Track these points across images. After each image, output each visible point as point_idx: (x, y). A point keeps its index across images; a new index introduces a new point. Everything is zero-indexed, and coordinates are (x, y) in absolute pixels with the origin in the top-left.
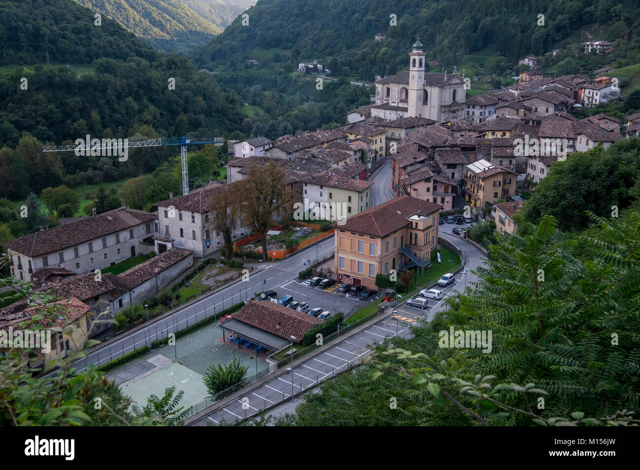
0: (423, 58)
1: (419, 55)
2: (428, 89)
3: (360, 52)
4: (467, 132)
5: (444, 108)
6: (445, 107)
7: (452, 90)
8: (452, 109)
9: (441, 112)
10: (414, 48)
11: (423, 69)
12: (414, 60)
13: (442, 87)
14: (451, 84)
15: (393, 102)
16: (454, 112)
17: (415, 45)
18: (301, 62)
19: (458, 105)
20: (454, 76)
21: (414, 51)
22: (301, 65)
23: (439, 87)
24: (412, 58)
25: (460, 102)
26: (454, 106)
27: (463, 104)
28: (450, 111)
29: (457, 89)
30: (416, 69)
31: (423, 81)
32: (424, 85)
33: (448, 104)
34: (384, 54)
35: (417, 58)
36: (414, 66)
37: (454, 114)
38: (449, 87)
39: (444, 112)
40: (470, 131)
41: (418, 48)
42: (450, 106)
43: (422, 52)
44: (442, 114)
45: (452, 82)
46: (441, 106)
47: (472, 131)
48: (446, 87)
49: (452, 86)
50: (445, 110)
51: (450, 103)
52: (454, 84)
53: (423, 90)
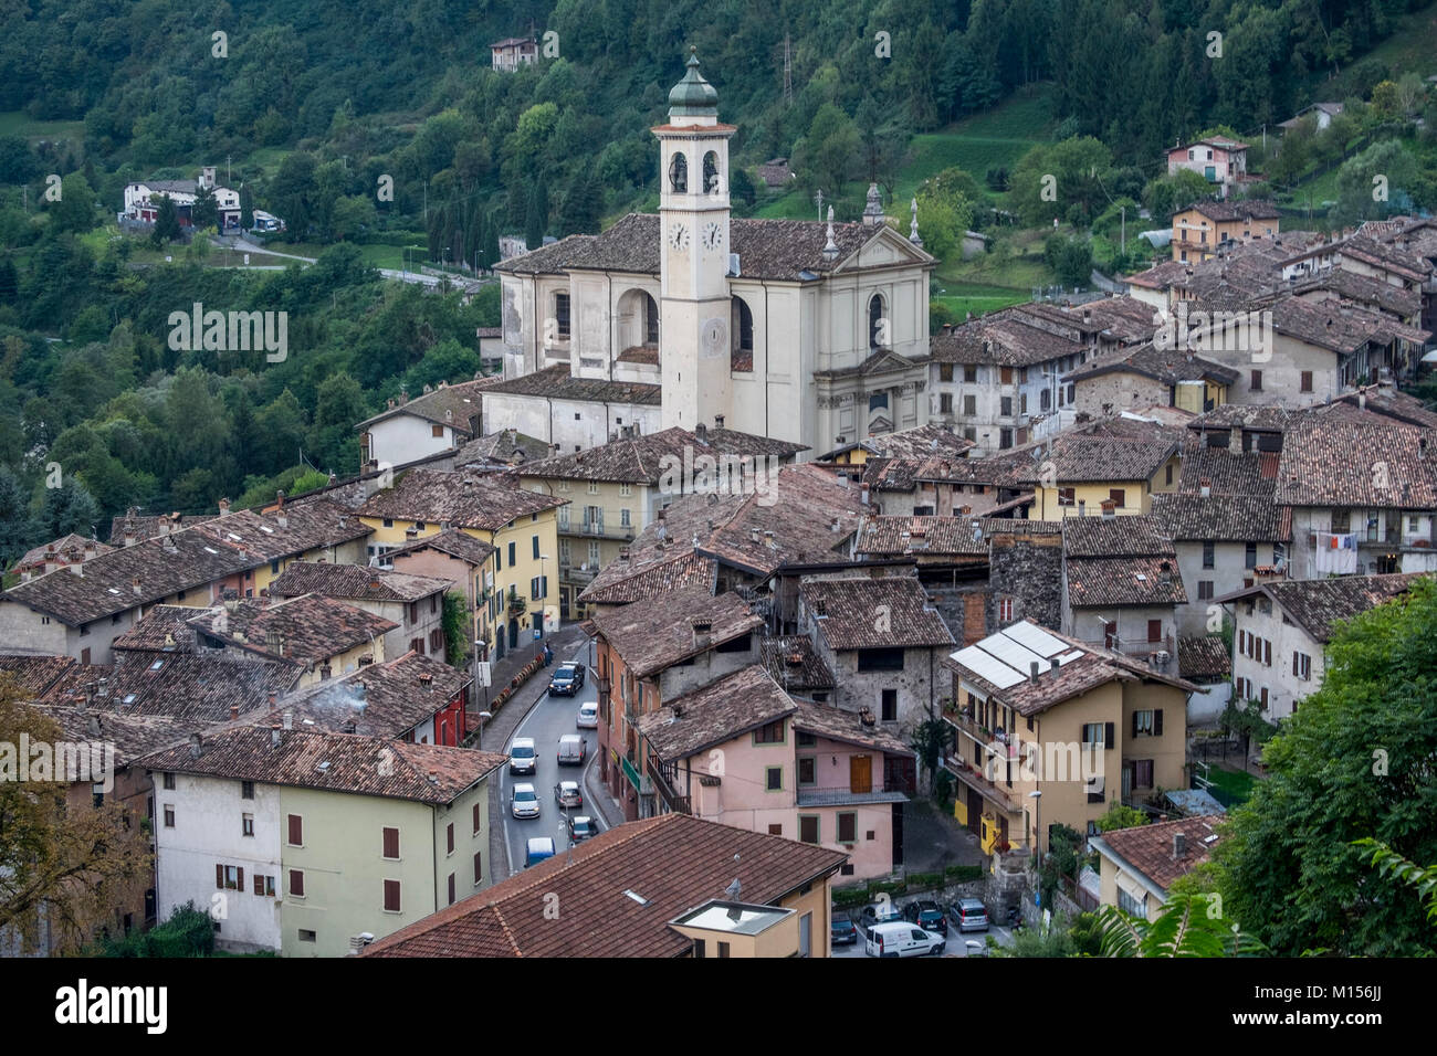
0: (721, 149)
1: (701, 135)
2: (753, 295)
3: (421, 128)
4: (945, 493)
5: (831, 384)
6: (834, 376)
7: (865, 299)
8: (871, 385)
9: (821, 401)
10: (677, 104)
11: (722, 197)
12: (679, 160)
13: (817, 279)
14: (857, 272)
15: (585, 362)
16: (879, 400)
17: (679, 91)
18: (136, 181)
19: (899, 365)
20: (869, 233)
21: (679, 120)
22: (136, 196)
23: (805, 285)
24: (668, 151)
25: (904, 352)
26: (878, 373)
27: (918, 361)
28: (859, 397)
29: (886, 292)
30: (689, 201)
31: (723, 258)
32: (731, 275)
33: (850, 362)
34: (539, 136)
35: (694, 153)
36: (680, 188)
37: (879, 412)
38: (849, 282)
39: (834, 402)
40: (958, 487)
41: (693, 104)
42: (858, 373)
43: (713, 121)
44: (826, 413)
45: (862, 263)
46: (815, 375)
47: (966, 489)
48: (836, 284)
49: (865, 281)
50: (836, 393)
51: (862, 359)
52: (873, 268)
53: (727, 299)
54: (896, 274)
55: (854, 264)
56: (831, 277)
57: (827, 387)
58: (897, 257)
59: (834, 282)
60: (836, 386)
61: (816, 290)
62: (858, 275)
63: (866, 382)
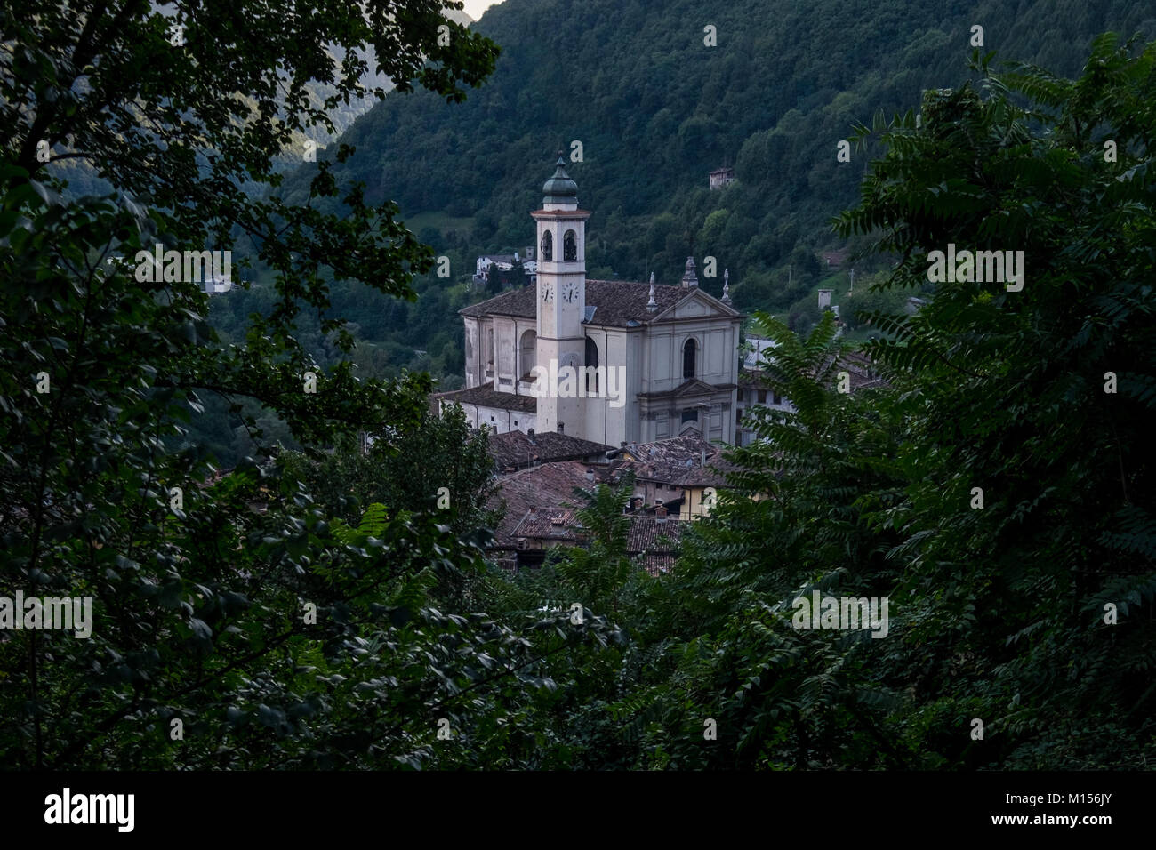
0: (579, 229)
1: (560, 217)
2: (599, 337)
5: (646, 402)
6: (651, 397)
7: (679, 342)
8: (682, 404)
9: (642, 414)
10: (547, 194)
11: (582, 267)
12: (548, 235)
13: (640, 328)
14: (674, 322)
15: (503, 381)
16: (690, 415)
17: (548, 185)
18: (484, 255)
19: (705, 391)
20: (684, 294)
21: (549, 207)
22: (483, 264)
23: (629, 330)
24: (542, 228)
25: (711, 381)
26: (688, 395)
27: (721, 388)
28: (673, 413)
29: (699, 338)
30: (553, 267)
31: (579, 309)
32: (585, 322)
33: (667, 387)
34: (716, 231)
35: (557, 230)
36: (548, 257)
37: (689, 424)
38: (667, 329)
39: (651, 416)
41: (559, 195)
42: (670, 396)
43: (574, 208)
44: (645, 424)
45: (678, 315)
46: (638, 395)
47: (664, 487)
48: (655, 330)
49: (679, 329)
50: (652, 410)
51: (676, 384)
52: (685, 319)
53: (581, 339)
54: (708, 324)
55: (670, 316)
56: (651, 325)
57: (646, 404)
58: (708, 312)
59: (653, 329)
60: (653, 404)
61: (640, 334)
62: (674, 324)
63: (678, 402)
